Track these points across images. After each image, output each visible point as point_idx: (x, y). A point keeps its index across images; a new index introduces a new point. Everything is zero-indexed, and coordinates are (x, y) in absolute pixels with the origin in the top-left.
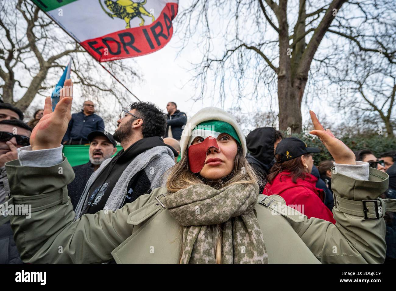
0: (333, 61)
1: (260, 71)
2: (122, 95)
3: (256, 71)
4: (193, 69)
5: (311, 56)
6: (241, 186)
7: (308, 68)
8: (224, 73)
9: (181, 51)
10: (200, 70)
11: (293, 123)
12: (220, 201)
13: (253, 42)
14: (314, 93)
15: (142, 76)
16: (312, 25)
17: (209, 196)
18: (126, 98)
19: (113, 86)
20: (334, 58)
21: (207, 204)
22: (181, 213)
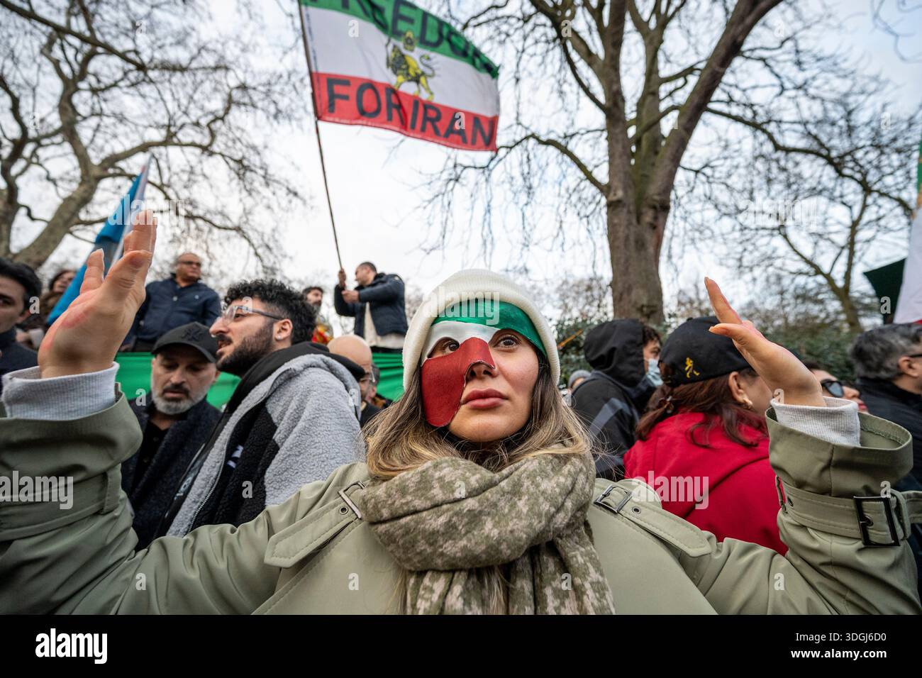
0: (721, 172)
1: (567, 190)
2: (262, 239)
3: (560, 190)
4: (423, 185)
5: (676, 161)
6: (551, 461)
7: (669, 186)
8: (491, 194)
9: (398, 146)
10: (438, 186)
11: (645, 301)
12: (502, 504)
13: (552, 131)
14: (686, 238)
15: (311, 198)
16: (673, 100)
17: (475, 490)
18: (271, 245)
19: (244, 219)
20: (722, 165)
21: (469, 511)
22: (403, 536)
